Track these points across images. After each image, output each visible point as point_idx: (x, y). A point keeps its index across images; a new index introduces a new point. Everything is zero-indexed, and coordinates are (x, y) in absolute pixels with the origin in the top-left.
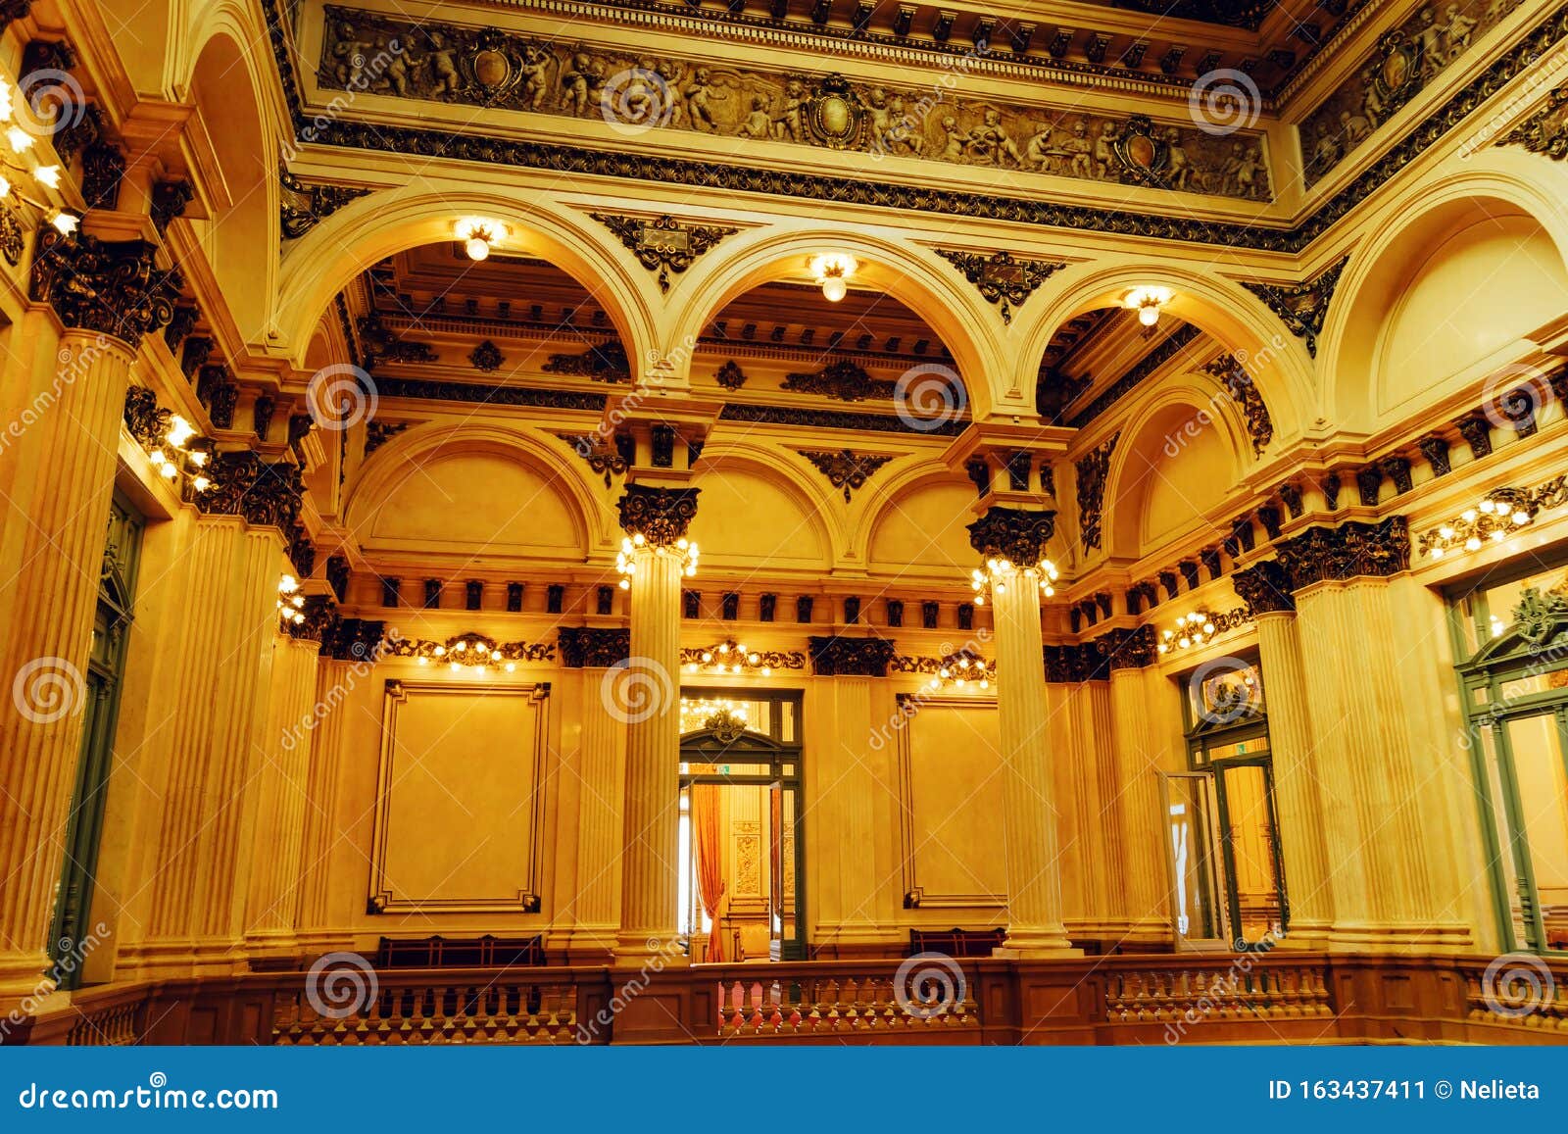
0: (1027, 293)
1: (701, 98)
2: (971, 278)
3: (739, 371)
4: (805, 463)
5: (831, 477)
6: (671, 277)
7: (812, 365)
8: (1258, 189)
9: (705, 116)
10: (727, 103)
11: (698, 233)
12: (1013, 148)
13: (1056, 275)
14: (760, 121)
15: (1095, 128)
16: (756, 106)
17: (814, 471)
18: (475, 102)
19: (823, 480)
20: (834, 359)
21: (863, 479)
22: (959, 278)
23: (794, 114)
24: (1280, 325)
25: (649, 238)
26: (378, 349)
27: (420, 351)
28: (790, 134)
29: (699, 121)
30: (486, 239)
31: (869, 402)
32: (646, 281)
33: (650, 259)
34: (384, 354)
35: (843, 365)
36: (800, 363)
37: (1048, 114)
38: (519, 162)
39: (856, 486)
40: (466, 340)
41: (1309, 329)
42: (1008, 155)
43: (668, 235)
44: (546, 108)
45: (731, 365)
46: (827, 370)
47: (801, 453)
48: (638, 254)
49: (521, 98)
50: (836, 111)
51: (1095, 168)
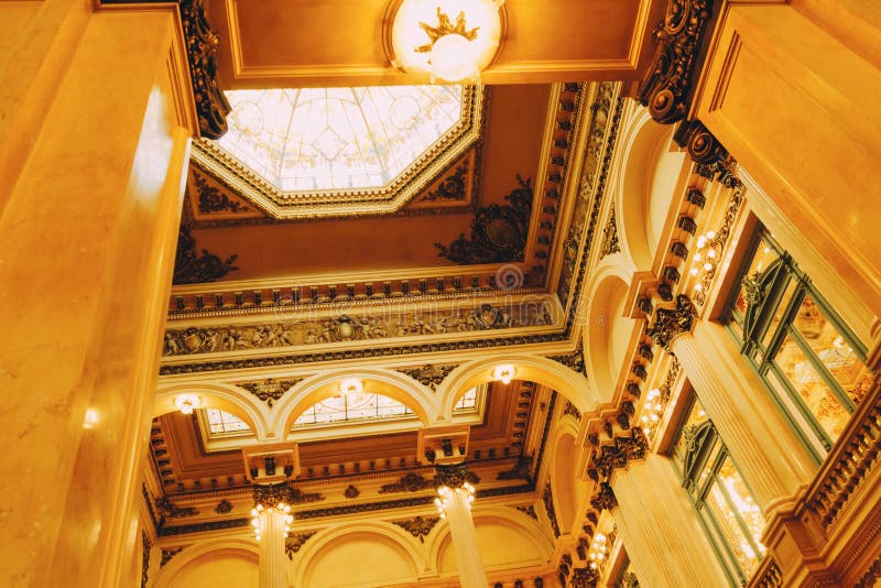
0: (442, 378)
1: (285, 335)
2: (415, 378)
3: (355, 490)
4: (397, 528)
5: (412, 532)
6: (273, 401)
7: (393, 479)
8: (547, 320)
9: (287, 341)
10: (298, 335)
11: (285, 383)
12: (429, 328)
13: (455, 370)
14: (312, 338)
15: (466, 314)
16: (310, 334)
17: (402, 531)
18: (184, 353)
19: (408, 534)
20: (404, 474)
21: (429, 530)
22: (409, 379)
23: (327, 333)
24: (570, 369)
25: (262, 388)
26: (168, 514)
27: (191, 511)
28: (326, 340)
29: (284, 343)
30: (190, 404)
31: (426, 491)
32: (262, 405)
33: (263, 396)
34: (171, 516)
35: (409, 475)
36: (387, 479)
37: (443, 312)
38: (204, 370)
39: (426, 534)
40: (214, 501)
41: (581, 368)
42: (427, 330)
43: (271, 386)
44: (217, 350)
45: (351, 487)
46: (402, 480)
47: (394, 523)
48: (258, 395)
49: (206, 349)
50: (346, 329)
51: (468, 327)
